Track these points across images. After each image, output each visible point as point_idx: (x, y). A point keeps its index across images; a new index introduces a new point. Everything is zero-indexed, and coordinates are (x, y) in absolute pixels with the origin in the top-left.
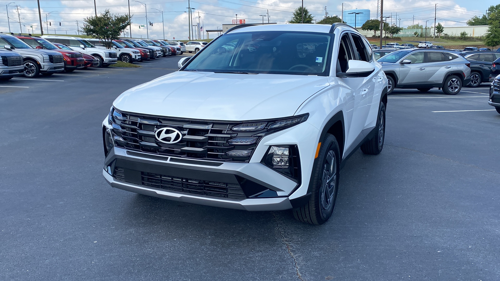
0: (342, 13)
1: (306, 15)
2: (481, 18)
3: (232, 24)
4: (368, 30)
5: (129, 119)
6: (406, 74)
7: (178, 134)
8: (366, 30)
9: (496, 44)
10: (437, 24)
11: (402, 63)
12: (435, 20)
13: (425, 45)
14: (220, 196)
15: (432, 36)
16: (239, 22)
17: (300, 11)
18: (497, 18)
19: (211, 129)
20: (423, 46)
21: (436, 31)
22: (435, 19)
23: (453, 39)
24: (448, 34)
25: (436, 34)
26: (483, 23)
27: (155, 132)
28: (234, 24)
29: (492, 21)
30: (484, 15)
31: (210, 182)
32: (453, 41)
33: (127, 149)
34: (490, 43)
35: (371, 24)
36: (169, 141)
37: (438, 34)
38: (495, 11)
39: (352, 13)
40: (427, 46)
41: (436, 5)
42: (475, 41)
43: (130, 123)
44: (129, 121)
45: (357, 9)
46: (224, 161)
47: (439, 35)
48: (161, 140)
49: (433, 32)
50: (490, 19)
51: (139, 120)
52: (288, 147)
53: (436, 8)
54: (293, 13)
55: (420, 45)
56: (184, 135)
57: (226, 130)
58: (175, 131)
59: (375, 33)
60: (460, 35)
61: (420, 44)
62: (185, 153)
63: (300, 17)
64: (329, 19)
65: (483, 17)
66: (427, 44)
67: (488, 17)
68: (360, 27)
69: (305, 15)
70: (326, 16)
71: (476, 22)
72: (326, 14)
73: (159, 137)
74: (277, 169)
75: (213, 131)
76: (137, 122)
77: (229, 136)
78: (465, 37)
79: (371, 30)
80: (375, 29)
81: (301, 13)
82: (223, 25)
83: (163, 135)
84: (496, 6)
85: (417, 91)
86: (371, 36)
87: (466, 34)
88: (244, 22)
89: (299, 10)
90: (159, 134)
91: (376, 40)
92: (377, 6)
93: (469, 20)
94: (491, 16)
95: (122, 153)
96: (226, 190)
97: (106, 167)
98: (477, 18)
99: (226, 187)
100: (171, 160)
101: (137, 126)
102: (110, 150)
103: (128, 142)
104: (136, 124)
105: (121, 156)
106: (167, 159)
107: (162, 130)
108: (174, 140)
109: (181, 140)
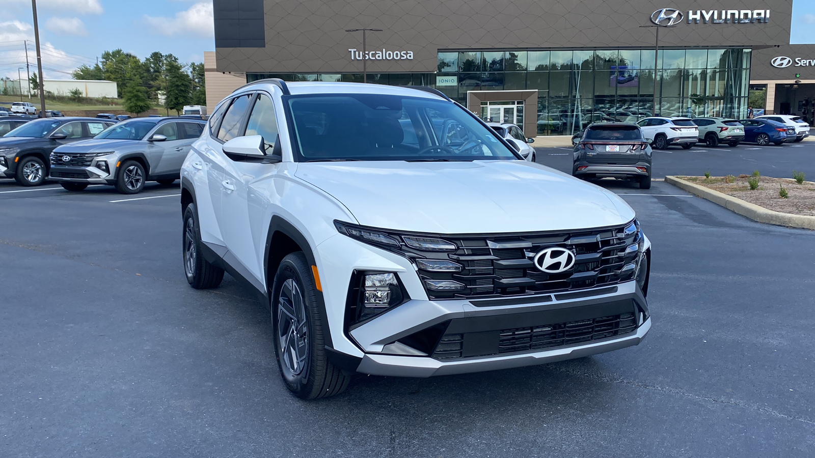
2: (92, 68)
5: (465, 246)
6: (159, 157)
7: (569, 255)
9: (141, 110)
10: (31, 75)
11: (151, 140)
12: (28, 67)
13: (23, 110)
15: (26, 93)
18: (117, 70)
20: (19, 111)
21: (32, 85)
22: (28, 65)
23: (61, 99)
24: (52, 92)
25: (32, 92)
26: (98, 77)
27: (533, 261)
29: (110, 74)
30: (96, 65)
32: (62, 102)
33: (467, 298)
34: (133, 109)
36: (558, 268)
37: (36, 90)
38: (113, 60)
40: (27, 110)
41: (26, 43)
42: (95, 104)
43: (471, 252)
44: (466, 249)
46: (617, 283)
47: (36, 93)
48: (546, 269)
49: (26, 87)
50: (107, 71)
51: (489, 245)
53: (27, 48)
55: (14, 109)
56: (576, 255)
57: (614, 239)
58: (564, 252)
60: (69, 95)
61: (13, 106)
65: (96, 68)
66: (26, 107)
67: (103, 68)
71: (85, 75)
73: (541, 265)
75: (603, 244)
76: (489, 249)
78: (79, 97)
83: (548, 261)
84: (113, 53)
85: (155, 184)
87: (80, 93)
90: (541, 261)
93: (75, 71)
94: (106, 66)
95: (462, 307)
96: (617, 325)
97: (379, 348)
98: (86, 68)
99: (618, 320)
100: (557, 297)
101: (491, 255)
102: (379, 314)
103: (468, 287)
104: (486, 252)
105: (465, 312)
106: (549, 299)
107: (545, 254)
108: (566, 266)
109: (574, 264)
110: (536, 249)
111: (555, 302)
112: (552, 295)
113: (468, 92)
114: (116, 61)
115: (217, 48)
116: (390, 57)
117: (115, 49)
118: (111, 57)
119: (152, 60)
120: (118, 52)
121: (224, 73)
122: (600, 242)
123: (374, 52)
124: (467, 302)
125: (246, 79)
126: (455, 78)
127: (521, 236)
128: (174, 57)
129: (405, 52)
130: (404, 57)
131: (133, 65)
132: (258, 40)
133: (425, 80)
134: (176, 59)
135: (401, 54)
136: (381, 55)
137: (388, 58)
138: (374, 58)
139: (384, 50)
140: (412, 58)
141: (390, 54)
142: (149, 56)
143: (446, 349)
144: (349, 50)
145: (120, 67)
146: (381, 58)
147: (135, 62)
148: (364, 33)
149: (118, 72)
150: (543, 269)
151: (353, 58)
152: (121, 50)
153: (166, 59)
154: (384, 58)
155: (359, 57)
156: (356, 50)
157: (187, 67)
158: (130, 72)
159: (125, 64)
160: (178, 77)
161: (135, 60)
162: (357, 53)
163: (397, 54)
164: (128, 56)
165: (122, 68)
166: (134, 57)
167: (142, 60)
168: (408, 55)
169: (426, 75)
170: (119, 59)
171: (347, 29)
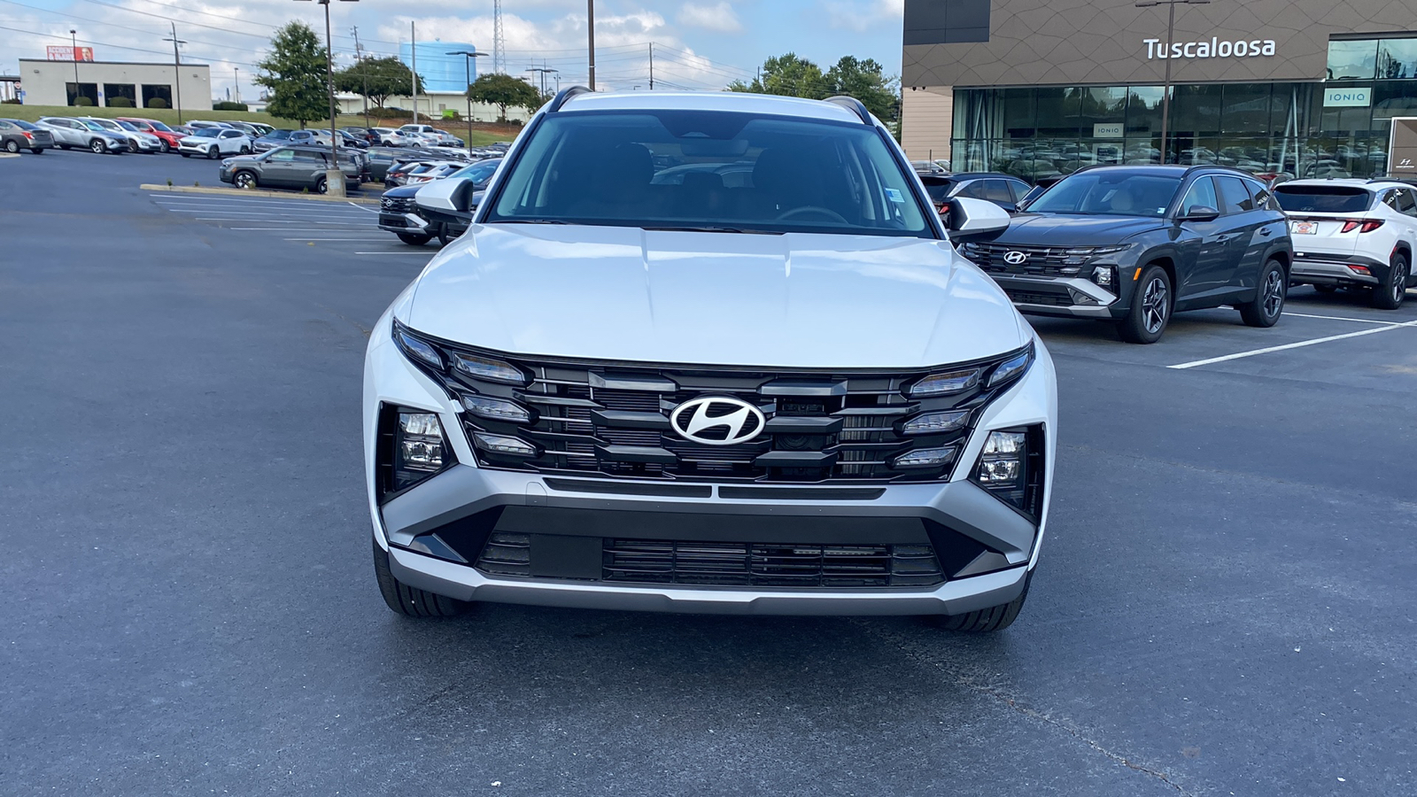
0: (414, 49)
1: (310, 47)
2: (748, 85)
3: (46, 59)
4: (483, 102)
5: (546, 379)
7: (751, 414)
8: (480, 103)
12: (651, 85)
14: (861, 583)
16: (73, 56)
17: (291, 35)
18: (785, 88)
19: (847, 396)
22: (652, 82)
27: (669, 417)
28: (52, 58)
30: (755, 80)
31: (797, 545)
33: (542, 472)
35: (490, 87)
36: (723, 437)
38: (778, 71)
39: (458, 53)
41: (652, 47)
43: (554, 390)
44: (547, 384)
45: (438, 40)
46: (887, 483)
48: (694, 435)
51: (594, 381)
52: (1025, 430)
53: (653, 54)
54: (270, 41)
56: (767, 416)
57: (887, 395)
58: (741, 407)
59: (503, 111)
62: (765, 468)
63: (293, 52)
64: (372, 64)
67: (765, 84)
68: (462, 92)
69: (307, 46)
70: (359, 53)
72: (358, 49)
73: (684, 427)
74: (1000, 494)
75: (853, 401)
76: (588, 387)
77: (902, 410)
79: (490, 102)
80: (503, 100)
81: (295, 43)
82: (21, 60)
83: (701, 421)
84: (781, 60)
86: (494, 120)
88: (89, 55)
89: (289, 32)
90: (685, 420)
91: (507, 131)
92: (493, 37)
94: (770, 81)
95: (528, 486)
96: (887, 564)
97: (407, 540)
98: (740, 86)
99: (889, 556)
100: (723, 493)
101: (589, 398)
102: (418, 481)
103: (546, 452)
104: (582, 393)
105: (526, 496)
106: (707, 492)
107: (697, 407)
108: (740, 434)
109: (762, 433)
110: (680, 397)
111: (715, 499)
112: (715, 487)
113: (1393, 119)
114: (785, 74)
115: (906, 46)
116: (1225, 52)
117: (785, 53)
118: (777, 67)
119: (840, 71)
120: (789, 58)
121: (914, 89)
122: (844, 398)
123: (1194, 44)
124: (539, 478)
125: (952, 98)
126: (1367, 92)
127: (663, 371)
128: (876, 65)
129: (1258, 42)
130: (1255, 51)
131: (810, 79)
132: (977, 30)
133: (1301, 97)
134: (878, 68)
135: (1248, 47)
136: (1207, 49)
137: (1221, 54)
138: (1194, 55)
139: (1215, 39)
140: (1272, 53)
141: (1225, 46)
142: (835, 64)
143: (502, 557)
144: (1145, 41)
145: (789, 83)
146: (1207, 55)
147: (813, 73)
148: (1172, 7)
149: (787, 91)
150: (688, 434)
151: (1150, 57)
152: (793, 56)
153: (862, 69)
154: (1214, 55)
155: (1163, 53)
156: (1157, 41)
157: (894, 81)
158: (804, 91)
159: (798, 78)
160: (867, 98)
161: (813, 70)
162: (1160, 46)
163: (1241, 46)
164: (804, 63)
165: (793, 84)
166: (813, 66)
167: (825, 71)
168: (1265, 48)
169: (1302, 87)
170: (790, 69)
171: (1139, 2)
